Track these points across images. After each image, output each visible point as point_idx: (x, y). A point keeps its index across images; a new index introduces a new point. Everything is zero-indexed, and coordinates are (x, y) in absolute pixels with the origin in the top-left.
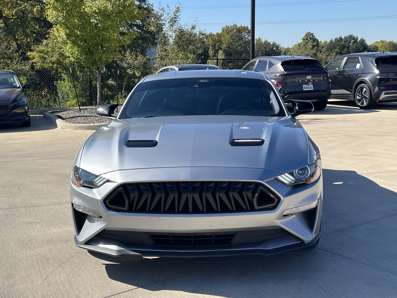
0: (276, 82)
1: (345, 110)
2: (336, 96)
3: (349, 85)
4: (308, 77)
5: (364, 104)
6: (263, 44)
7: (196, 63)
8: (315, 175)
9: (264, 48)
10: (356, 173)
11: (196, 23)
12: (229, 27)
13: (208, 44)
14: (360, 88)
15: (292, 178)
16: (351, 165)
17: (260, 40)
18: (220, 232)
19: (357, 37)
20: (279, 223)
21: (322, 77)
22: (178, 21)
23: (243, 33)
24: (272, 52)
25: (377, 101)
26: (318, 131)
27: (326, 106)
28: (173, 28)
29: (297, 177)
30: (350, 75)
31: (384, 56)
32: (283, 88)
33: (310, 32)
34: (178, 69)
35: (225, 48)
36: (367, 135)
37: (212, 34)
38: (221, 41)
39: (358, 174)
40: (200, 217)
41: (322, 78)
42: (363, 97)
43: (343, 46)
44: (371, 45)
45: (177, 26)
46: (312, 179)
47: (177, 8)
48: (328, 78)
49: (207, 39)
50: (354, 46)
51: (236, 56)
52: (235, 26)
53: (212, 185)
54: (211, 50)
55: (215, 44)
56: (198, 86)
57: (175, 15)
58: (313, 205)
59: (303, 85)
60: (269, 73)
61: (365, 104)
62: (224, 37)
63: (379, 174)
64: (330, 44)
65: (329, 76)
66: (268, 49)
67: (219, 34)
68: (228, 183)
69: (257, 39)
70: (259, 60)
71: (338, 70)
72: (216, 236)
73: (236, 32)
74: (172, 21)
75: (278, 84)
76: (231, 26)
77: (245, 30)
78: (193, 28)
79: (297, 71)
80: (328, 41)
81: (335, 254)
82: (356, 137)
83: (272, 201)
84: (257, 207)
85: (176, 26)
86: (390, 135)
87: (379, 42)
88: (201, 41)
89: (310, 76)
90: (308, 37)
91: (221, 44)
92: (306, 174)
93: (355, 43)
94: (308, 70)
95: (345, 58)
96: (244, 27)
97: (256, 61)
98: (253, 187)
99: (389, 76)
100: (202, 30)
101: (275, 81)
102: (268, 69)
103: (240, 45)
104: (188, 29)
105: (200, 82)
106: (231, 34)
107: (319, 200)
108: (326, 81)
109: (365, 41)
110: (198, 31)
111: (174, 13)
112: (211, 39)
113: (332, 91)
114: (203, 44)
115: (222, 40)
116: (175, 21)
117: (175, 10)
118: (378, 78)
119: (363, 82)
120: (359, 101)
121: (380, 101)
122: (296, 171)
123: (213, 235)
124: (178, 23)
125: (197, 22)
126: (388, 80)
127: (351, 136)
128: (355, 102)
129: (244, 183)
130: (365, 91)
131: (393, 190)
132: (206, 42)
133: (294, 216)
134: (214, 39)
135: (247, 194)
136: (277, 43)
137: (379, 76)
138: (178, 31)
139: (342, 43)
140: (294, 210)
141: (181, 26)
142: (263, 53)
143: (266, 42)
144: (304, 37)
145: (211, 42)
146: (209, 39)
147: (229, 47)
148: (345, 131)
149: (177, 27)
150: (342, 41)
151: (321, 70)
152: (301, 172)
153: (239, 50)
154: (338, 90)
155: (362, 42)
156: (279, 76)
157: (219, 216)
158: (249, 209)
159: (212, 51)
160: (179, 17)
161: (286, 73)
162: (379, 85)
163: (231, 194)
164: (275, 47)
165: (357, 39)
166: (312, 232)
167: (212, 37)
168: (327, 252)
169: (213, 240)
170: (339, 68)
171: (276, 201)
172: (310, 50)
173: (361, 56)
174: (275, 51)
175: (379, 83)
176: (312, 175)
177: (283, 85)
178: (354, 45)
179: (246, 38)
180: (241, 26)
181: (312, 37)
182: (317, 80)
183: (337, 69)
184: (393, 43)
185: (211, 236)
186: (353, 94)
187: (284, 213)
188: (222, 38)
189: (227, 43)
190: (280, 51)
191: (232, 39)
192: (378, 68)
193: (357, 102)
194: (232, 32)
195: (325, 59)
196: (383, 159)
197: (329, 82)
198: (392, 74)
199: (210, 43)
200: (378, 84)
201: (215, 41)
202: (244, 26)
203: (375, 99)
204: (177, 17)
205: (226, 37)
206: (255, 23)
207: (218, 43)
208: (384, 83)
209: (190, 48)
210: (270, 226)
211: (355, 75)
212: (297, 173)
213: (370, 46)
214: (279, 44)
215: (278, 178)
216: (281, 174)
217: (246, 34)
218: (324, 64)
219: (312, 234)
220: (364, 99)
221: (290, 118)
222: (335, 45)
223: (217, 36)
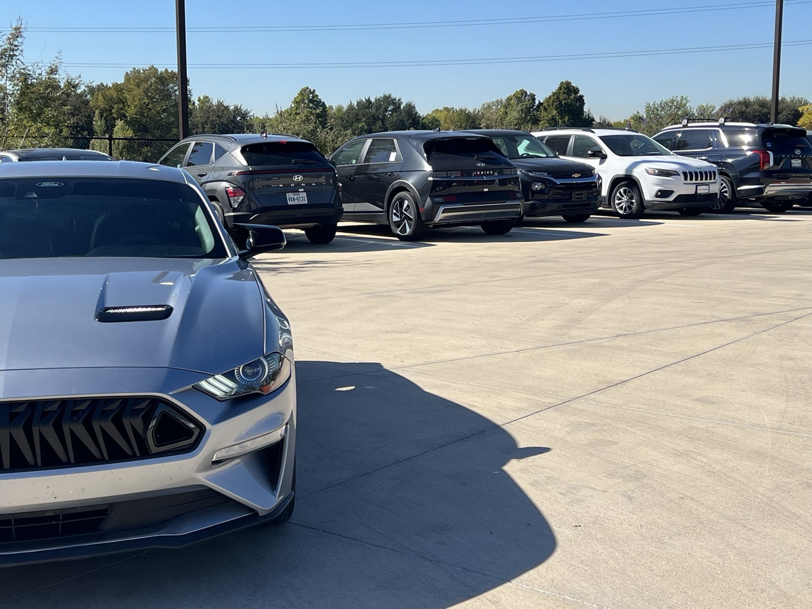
0: (232, 188)
1: (371, 244)
2: (354, 216)
3: (377, 194)
4: (296, 178)
5: (406, 232)
6: (213, 109)
7: (61, 147)
8: (279, 377)
9: (217, 116)
10: (382, 367)
11: (59, 61)
12: (140, 71)
13: (95, 106)
14: (398, 200)
15: (231, 384)
16: (374, 350)
17: (208, 100)
18: (75, 506)
19: (399, 100)
20: (203, 479)
21: (323, 178)
22: (18, 57)
23: (171, 85)
24: (233, 125)
25: (430, 224)
26: (316, 285)
27: (334, 236)
28: (8, 72)
29: (243, 382)
30: (381, 174)
31: (440, 138)
32: (247, 199)
33: (308, 88)
34: (18, 158)
35: (132, 115)
36: (409, 292)
37: (103, 86)
38: (124, 100)
39: (384, 369)
40: (28, 477)
41: (325, 180)
42: (405, 218)
43: (373, 116)
44: (427, 116)
45: (17, 68)
46: (273, 384)
47: (15, 29)
48: (336, 180)
49: (93, 95)
50: (395, 118)
51: (158, 133)
52: (153, 70)
53: (55, 407)
54: (99, 118)
55: (111, 106)
56: (37, 196)
57: (12, 44)
58: (276, 435)
59: (287, 194)
60: (216, 169)
61: (408, 230)
62: (130, 91)
63: (425, 368)
64: (349, 113)
65: (337, 175)
66: (224, 120)
67: (118, 87)
68: (90, 401)
69: (202, 98)
70: (195, 142)
71: (356, 163)
72: (66, 517)
73: (156, 82)
74: (3, 57)
75: (236, 191)
76: (143, 70)
77: (175, 79)
78: (53, 71)
79: (275, 165)
80: (345, 107)
81: (325, 531)
82: (388, 296)
83: (189, 433)
84: (154, 449)
85: (15, 67)
86: (450, 291)
87: (441, 110)
88: (80, 100)
89: (301, 176)
90: (305, 98)
91: (125, 106)
92: (260, 374)
93: (396, 111)
94: (295, 164)
95: (368, 140)
96: (173, 74)
97: (190, 143)
98: (146, 408)
99: (450, 177)
100: (74, 77)
101: (229, 186)
102: (214, 161)
103: (164, 111)
104: (41, 74)
105: (43, 187)
106: (144, 87)
107: (288, 426)
108: (333, 187)
109: (414, 107)
110: (64, 78)
111: (9, 39)
112: (102, 95)
113: (344, 205)
114: (85, 107)
115: (126, 98)
116: (11, 56)
117: (11, 34)
118: (430, 181)
119: (402, 188)
120: (398, 224)
121: (437, 226)
122: (240, 368)
123: (60, 515)
124: (18, 61)
125: (61, 61)
126: (449, 184)
127: (378, 294)
128: (389, 226)
129: (125, 400)
130: (408, 206)
131: (448, 396)
132: (91, 102)
133: (238, 461)
134: (107, 96)
135: (133, 423)
136: (244, 108)
137: (433, 177)
138: (19, 77)
139: (371, 112)
140: (236, 450)
141: (24, 67)
142: (215, 127)
143: (220, 104)
144: (297, 97)
145: (101, 103)
146: (98, 95)
147: (142, 114)
148: (368, 284)
149: (15, 69)
150: (372, 106)
151: (321, 164)
152: (249, 371)
153: (164, 120)
154: (356, 204)
155: (410, 109)
156: (237, 175)
157: (71, 473)
158: (138, 454)
159: (99, 122)
160: (20, 49)
161: (251, 169)
162: (432, 194)
163: (96, 426)
164: (239, 116)
165: (400, 104)
166: (275, 492)
167: (103, 93)
168: (310, 530)
169: (60, 524)
170: (357, 160)
171: (195, 433)
172: (301, 123)
173: (398, 137)
174: (239, 124)
175: (434, 191)
176: (274, 376)
177: (245, 192)
178: (394, 115)
179: (177, 95)
180: (166, 70)
181: (313, 97)
182: (314, 184)
183: (354, 162)
184: (467, 112)
185: (56, 517)
186: (385, 212)
187: (215, 457)
188: (126, 95)
189: (136, 106)
190: (250, 125)
191: (147, 96)
192: (429, 161)
193: (393, 227)
194: (147, 83)
195: (332, 141)
196: (434, 338)
197: (339, 188)
198: (456, 173)
199: (99, 104)
200: (430, 193)
201: (109, 100)
202: (172, 71)
203: (426, 221)
204: (16, 48)
205: (135, 92)
206: (187, 66)
207: (116, 105)
208: (442, 190)
209: (48, 115)
210: (185, 485)
211: (387, 175)
212: (241, 374)
213: (425, 117)
214: (247, 110)
215: (200, 387)
216: (205, 377)
217: (176, 88)
218: (330, 152)
219: (275, 496)
220: (406, 221)
221: (236, 261)
222: (358, 114)
223: (115, 89)
